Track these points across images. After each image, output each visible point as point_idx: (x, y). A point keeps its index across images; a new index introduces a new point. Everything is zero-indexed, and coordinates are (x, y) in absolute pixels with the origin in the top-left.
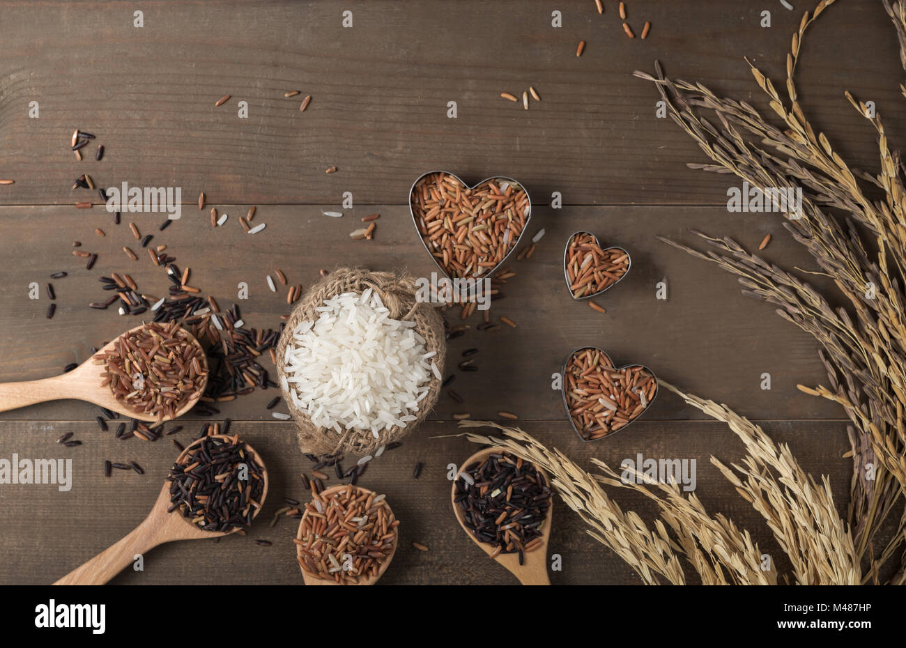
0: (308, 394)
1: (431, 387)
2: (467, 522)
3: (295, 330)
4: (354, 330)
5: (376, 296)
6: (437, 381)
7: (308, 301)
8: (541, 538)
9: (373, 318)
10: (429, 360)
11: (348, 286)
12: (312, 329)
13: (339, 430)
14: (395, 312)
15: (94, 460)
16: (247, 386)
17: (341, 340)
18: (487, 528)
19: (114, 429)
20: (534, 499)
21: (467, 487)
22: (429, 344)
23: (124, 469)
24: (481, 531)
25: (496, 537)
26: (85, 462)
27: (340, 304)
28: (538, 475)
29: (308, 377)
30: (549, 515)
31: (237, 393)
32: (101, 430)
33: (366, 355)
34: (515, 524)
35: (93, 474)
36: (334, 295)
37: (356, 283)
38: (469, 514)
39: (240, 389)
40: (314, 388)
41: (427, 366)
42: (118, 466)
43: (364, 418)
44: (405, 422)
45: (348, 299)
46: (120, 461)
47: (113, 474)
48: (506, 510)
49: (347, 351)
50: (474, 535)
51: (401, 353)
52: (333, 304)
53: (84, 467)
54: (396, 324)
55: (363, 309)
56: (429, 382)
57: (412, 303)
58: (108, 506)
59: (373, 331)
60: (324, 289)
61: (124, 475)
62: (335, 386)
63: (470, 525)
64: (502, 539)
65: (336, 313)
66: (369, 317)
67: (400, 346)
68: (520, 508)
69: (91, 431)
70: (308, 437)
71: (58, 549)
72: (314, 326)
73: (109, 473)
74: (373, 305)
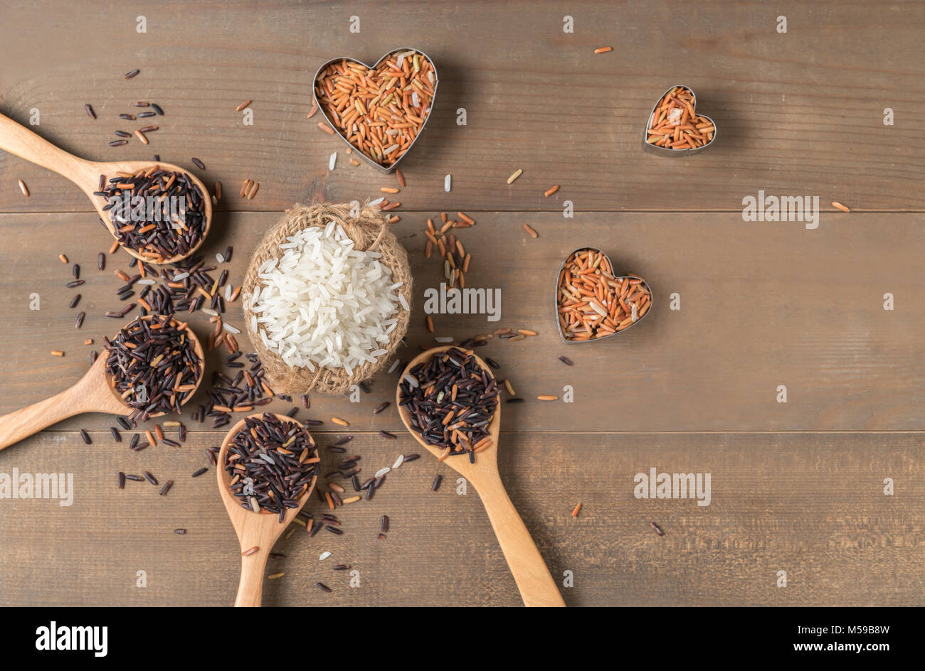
0: (278, 333)
1: (399, 319)
2: (414, 426)
3: (260, 270)
4: (319, 265)
5: (340, 229)
6: (405, 312)
7: (271, 239)
8: (489, 437)
9: (338, 251)
10: (396, 292)
11: (311, 220)
12: (277, 266)
13: (312, 369)
14: (360, 243)
15: (107, 471)
16: (265, 396)
17: (307, 276)
18: (434, 429)
19: (128, 440)
20: (481, 397)
21: (411, 389)
22: (395, 275)
23: (138, 480)
24: (429, 433)
25: (443, 439)
26: (98, 473)
27: (303, 239)
28: (483, 373)
29: (276, 317)
30: (498, 413)
31: (254, 404)
32: (114, 441)
33: (333, 288)
34: (462, 423)
35: (107, 486)
36: (297, 230)
37: (318, 217)
38: (415, 417)
39: (257, 399)
40: (283, 327)
41: (394, 298)
42: (131, 477)
43: (335, 354)
44: (375, 357)
45: (312, 234)
46: (133, 473)
47: (126, 486)
48: (453, 410)
49: (313, 286)
50: (421, 438)
51: (369, 286)
52: (297, 240)
53: (97, 479)
54: (361, 256)
55: (327, 243)
56: (397, 314)
57: (376, 234)
58: (121, 519)
59: (338, 264)
60: (286, 226)
61: (138, 487)
62: (304, 323)
63: (418, 429)
64: (450, 440)
65: (300, 249)
66: (334, 251)
67: (366, 278)
68: (466, 406)
69: (105, 443)
70: (279, 378)
71: (69, 563)
72: (279, 263)
73: (122, 485)
74: (337, 238)
